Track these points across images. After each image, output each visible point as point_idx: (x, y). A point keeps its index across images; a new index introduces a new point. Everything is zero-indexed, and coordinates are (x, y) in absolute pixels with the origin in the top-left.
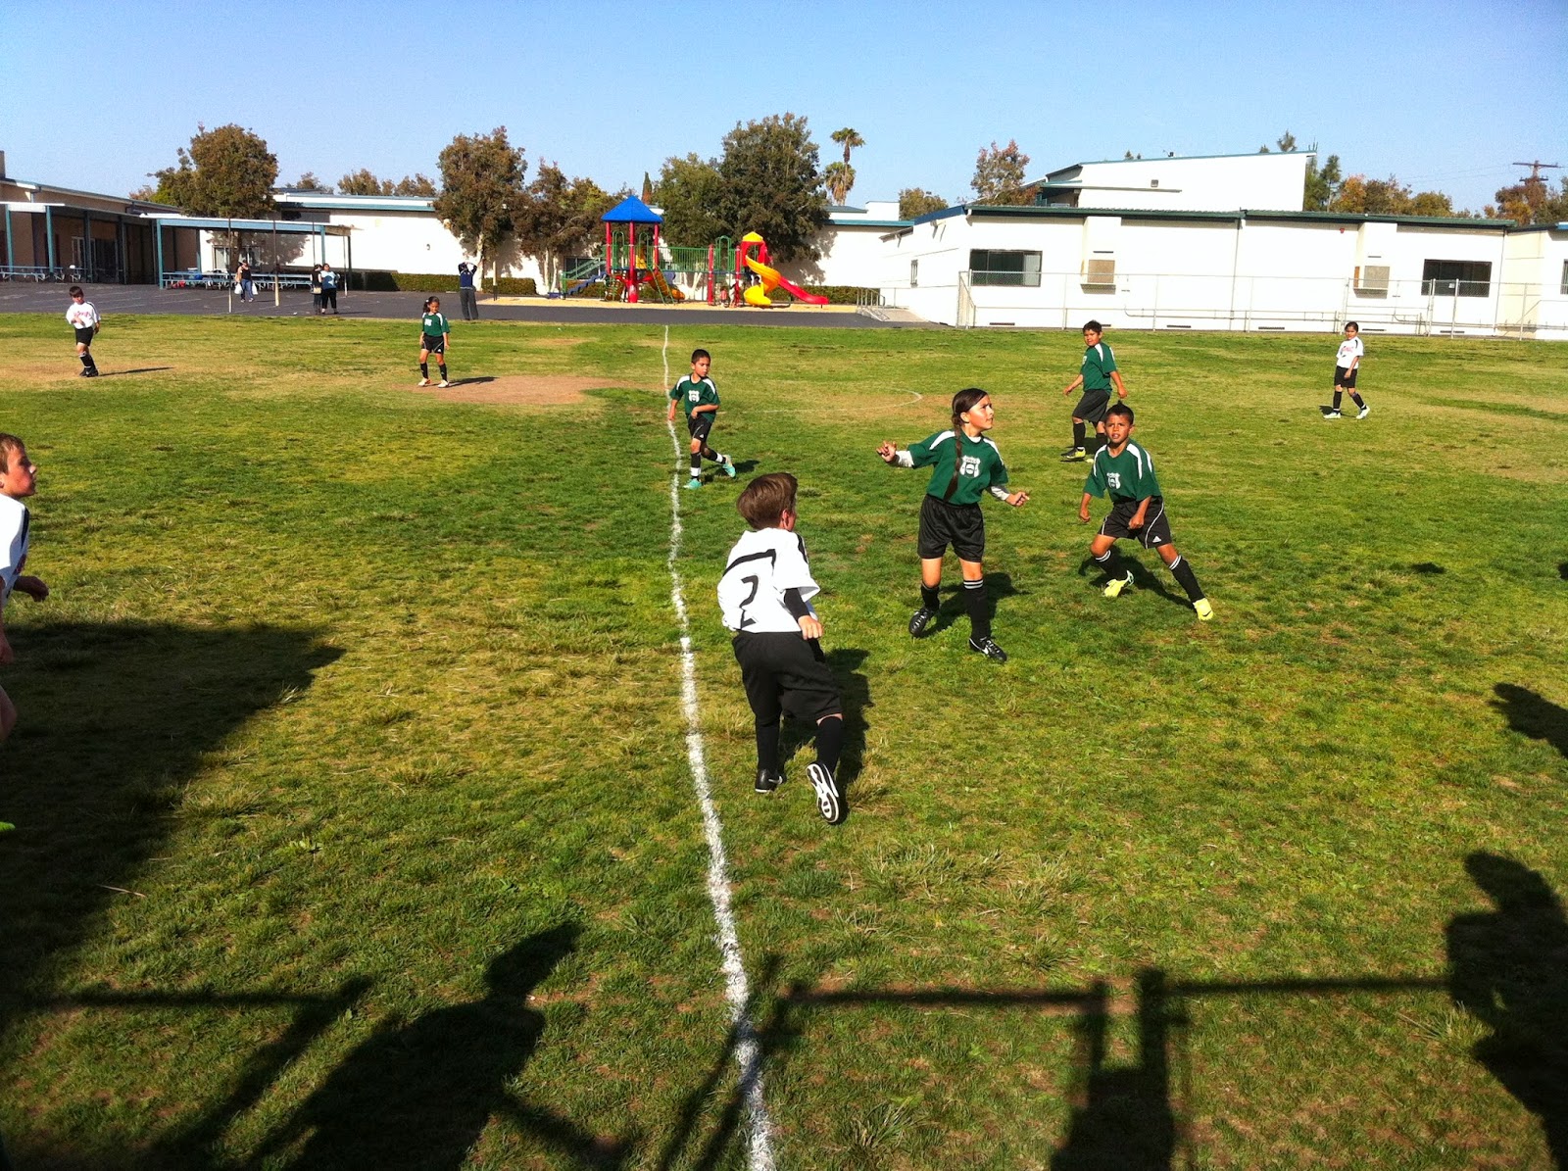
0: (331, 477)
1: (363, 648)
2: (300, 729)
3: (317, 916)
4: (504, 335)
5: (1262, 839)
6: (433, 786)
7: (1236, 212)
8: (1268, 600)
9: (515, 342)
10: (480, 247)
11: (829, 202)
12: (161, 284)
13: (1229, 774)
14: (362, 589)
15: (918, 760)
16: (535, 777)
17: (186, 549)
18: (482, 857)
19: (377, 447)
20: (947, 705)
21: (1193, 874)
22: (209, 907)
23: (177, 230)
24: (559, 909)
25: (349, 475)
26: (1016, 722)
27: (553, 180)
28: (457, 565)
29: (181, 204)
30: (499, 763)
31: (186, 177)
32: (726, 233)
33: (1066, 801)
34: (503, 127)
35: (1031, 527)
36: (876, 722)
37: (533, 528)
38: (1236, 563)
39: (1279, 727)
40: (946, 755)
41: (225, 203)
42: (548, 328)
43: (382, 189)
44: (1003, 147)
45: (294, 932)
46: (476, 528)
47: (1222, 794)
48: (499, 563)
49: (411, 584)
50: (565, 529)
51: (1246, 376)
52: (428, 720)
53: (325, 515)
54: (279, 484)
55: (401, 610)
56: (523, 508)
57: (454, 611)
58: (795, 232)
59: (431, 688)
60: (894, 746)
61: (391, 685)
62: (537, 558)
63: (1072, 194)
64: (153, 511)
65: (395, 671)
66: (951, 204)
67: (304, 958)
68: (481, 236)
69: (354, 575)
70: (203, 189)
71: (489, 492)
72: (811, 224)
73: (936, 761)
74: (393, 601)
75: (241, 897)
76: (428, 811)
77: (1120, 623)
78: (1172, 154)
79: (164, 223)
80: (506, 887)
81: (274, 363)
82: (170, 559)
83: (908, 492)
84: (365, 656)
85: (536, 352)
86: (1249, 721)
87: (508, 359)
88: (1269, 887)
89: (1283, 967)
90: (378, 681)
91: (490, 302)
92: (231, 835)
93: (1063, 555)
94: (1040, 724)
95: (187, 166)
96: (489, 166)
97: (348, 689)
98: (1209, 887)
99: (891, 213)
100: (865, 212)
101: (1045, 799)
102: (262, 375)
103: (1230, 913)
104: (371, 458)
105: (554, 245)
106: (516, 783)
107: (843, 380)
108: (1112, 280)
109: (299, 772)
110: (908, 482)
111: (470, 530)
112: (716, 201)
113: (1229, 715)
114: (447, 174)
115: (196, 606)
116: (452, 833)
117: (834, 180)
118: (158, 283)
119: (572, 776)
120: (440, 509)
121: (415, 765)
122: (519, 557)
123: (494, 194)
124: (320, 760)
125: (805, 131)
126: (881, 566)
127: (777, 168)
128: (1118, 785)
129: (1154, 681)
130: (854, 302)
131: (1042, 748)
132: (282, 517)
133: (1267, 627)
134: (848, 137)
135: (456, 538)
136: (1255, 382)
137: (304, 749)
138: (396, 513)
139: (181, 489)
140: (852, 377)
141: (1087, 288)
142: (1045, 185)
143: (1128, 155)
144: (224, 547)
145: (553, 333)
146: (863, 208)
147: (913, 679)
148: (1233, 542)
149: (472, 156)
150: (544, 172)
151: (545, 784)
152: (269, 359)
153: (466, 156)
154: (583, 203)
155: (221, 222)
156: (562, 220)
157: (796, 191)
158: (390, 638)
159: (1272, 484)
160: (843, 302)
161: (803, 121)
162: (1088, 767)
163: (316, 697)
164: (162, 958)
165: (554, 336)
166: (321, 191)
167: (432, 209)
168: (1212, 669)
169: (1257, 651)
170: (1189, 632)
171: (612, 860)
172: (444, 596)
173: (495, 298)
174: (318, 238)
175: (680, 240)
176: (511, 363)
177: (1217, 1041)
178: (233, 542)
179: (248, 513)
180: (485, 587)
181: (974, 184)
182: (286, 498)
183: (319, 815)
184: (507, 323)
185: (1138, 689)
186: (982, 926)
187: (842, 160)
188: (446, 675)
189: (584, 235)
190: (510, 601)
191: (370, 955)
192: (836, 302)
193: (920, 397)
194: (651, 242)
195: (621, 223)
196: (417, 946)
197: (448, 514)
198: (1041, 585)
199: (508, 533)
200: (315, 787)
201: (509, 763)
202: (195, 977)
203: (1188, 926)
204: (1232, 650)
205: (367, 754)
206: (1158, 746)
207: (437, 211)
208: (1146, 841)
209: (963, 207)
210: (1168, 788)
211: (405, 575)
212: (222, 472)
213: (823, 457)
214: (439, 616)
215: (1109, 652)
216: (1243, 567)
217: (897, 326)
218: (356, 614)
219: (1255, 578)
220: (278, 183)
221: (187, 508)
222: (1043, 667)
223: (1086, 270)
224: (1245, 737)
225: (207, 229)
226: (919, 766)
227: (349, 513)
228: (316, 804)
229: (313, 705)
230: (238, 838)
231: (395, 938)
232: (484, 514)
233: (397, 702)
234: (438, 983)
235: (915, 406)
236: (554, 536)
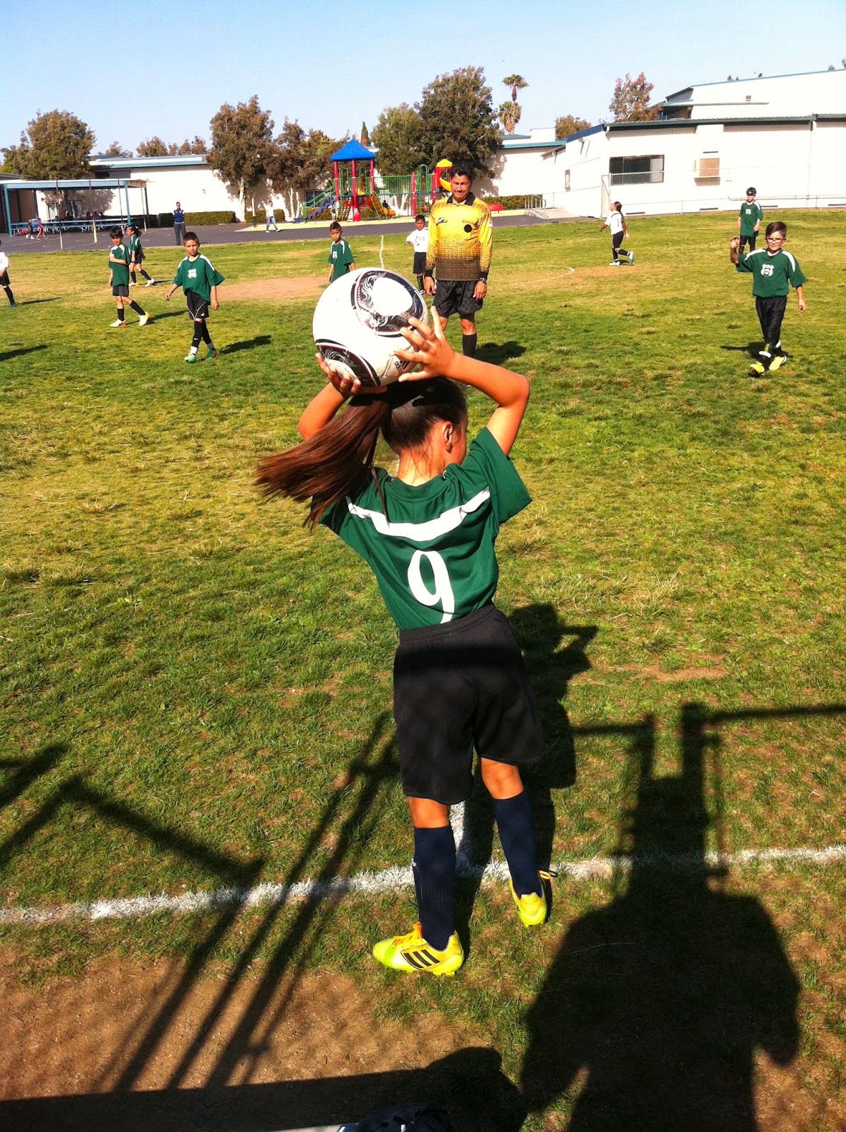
0: (139, 357)
1: (166, 470)
2: (124, 525)
3: (140, 645)
4: (262, 251)
5: (821, 558)
6: (220, 558)
7: (809, 117)
8: (830, 395)
9: (270, 256)
10: (242, 189)
11: (501, 133)
12: (11, 232)
13: (800, 515)
14: (165, 430)
15: (570, 520)
16: (291, 549)
17: (35, 411)
18: (256, 602)
19: (171, 335)
20: (591, 482)
21: (771, 583)
22: (61, 644)
23: (20, 192)
24: (310, 632)
25: (151, 355)
26: (642, 490)
27: (294, 133)
28: (231, 411)
29: (21, 172)
30: (266, 541)
31: (24, 151)
32: (425, 162)
33: (678, 540)
34: (256, 96)
35: (657, 355)
36: (539, 497)
37: (286, 383)
38: (808, 371)
39: (836, 482)
40: (591, 516)
41: (54, 168)
42: (293, 244)
43: (168, 150)
44: (634, 79)
45: (123, 657)
46: (245, 385)
47: (793, 528)
48: (261, 408)
49: (199, 425)
50: (310, 382)
51: (818, 240)
52: (214, 515)
53: (135, 383)
54: (102, 363)
55: (192, 443)
56: (278, 370)
57: (230, 442)
58: (476, 156)
59: (215, 494)
60: (552, 512)
61: (187, 493)
62: (290, 403)
63: (687, 110)
64: (10, 386)
65: (189, 484)
66: (594, 124)
67: (130, 673)
68: (242, 180)
69: (158, 422)
70: (37, 158)
71: (254, 360)
72: (488, 149)
73: (583, 520)
74: (186, 437)
75: (84, 636)
76: (216, 574)
77: (721, 417)
78: (761, 75)
79: (9, 187)
80: (272, 620)
81: (95, 282)
82: (24, 418)
83: (564, 338)
84: (168, 475)
85: (286, 261)
86: (815, 478)
87: (265, 268)
88: (826, 590)
89: (834, 641)
90: (177, 491)
91: (252, 229)
92: (76, 596)
93: (679, 373)
94: (660, 490)
95: (25, 143)
96: (246, 126)
97: (156, 497)
98: (782, 592)
99: (550, 137)
100: (529, 137)
101: (663, 540)
102: (87, 290)
103: (796, 608)
104: (167, 342)
105: (296, 182)
106: (278, 553)
107: (515, 263)
108: (717, 172)
109: (123, 554)
110: (564, 331)
111: (240, 387)
112: (418, 138)
113: (801, 476)
114: (216, 135)
115: (44, 448)
116: (233, 588)
117: (506, 115)
118: (8, 232)
119: (318, 547)
120: (218, 374)
121: (206, 545)
122: (276, 403)
123: (251, 147)
124: (138, 546)
125: (481, 78)
126: (542, 391)
127: (463, 109)
128: (717, 528)
129: (745, 455)
130: (523, 207)
131: (662, 507)
132: (105, 385)
133: (830, 415)
134: (516, 82)
135: (230, 393)
136: (826, 243)
137: (125, 539)
138: (185, 378)
139: (31, 371)
140: (522, 260)
141: (700, 181)
142: (665, 105)
143: (730, 78)
144: (63, 408)
145: (299, 246)
146: (527, 135)
147: (566, 466)
148: (806, 356)
149: (234, 119)
150: (288, 127)
151: (299, 552)
152: (91, 279)
153: (230, 119)
154: (316, 149)
155: (51, 183)
156: (302, 163)
157: (476, 126)
158: (185, 462)
159: (836, 315)
160: (515, 208)
161: (481, 70)
162: (695, 516)
163: (134, 504)
164: (28, 677)
165: (299, 249)
166: (124, 156)
167: (206, 162)
168: (788, 445)
169: (821, 431)
170: (772, 421)
171: (348, 600)
172: (223, 432)
173: (255, 225)
174: (123, 190)
175: (391, 171)
176: (268, 270)
177: (784, 691)
178: (70, 404)
179: (79, 385)
180: (252, 424)
181: (611, 107)
182: (106, 373)
183: (138, 580)
184: (264, 243)
185: (734, 461)
186: (615, 626)
187: (511, 99)
188: (226, 485)
189: (318, 174)
190: (270, 433)
191: (178, 668)
192: (509, 208)
193: (573, 270)
194: (368, 174)
195: (346, 161)
196: (211, 661)
197: (225, 377)
198: (663, 395)
199: (268, 387)
200: (135, 563)
201: (273, 540)
202: (53, 688)
203: (766, 618)
204: (803, 431)
205: (171, 539)
206: (746, 499)
207: (209, 164)
208: (737, 563)
209: (603, 125)
210: (753, 527)
211: (194, 420)
212: (61, 358)
213: (500, 319)
214: (219, 446)
215: (713, 438)
216: (813, 374)
217: (555, 221)
218: (160, 448)
219: (822, 380)
220: (93, 152)
221: (35, 383)
222: (663, 451)
223: (698, 167)
224: (812, 490)
225: (42, 190)
226: (570, 525)
227: (152, 379)
228: (136, 574)
229: (131, 510)
230: (81, 598)
231: (194, 657)
232: (251, 375)
233: (192, 504)
234: (226, 684)
235: (569, 278)
236: (301, 387)
